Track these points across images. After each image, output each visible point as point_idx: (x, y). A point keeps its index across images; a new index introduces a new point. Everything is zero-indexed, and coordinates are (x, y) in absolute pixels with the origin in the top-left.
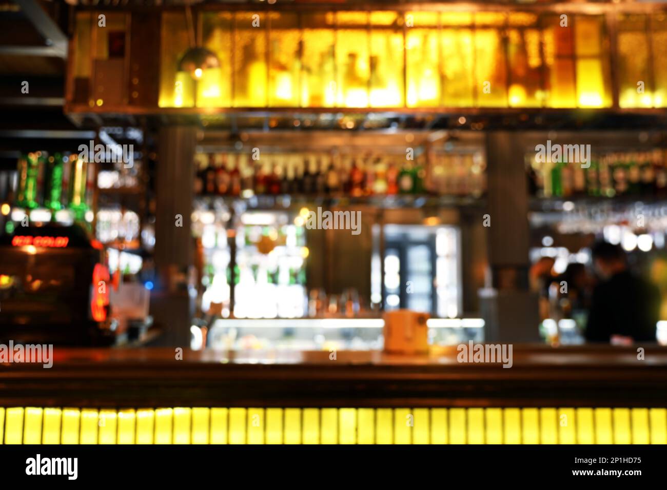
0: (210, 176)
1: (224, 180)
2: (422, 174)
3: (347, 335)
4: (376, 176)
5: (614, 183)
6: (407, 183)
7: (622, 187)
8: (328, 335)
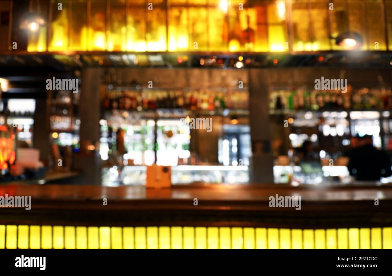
0: (121, 101)
1: (128, 102)
2: (226, 100)
3: (193, 173)
4: (202, 101)
5: (318, 103)
6: (218, 104)
7: (322, 105)
8: (184, 173)
